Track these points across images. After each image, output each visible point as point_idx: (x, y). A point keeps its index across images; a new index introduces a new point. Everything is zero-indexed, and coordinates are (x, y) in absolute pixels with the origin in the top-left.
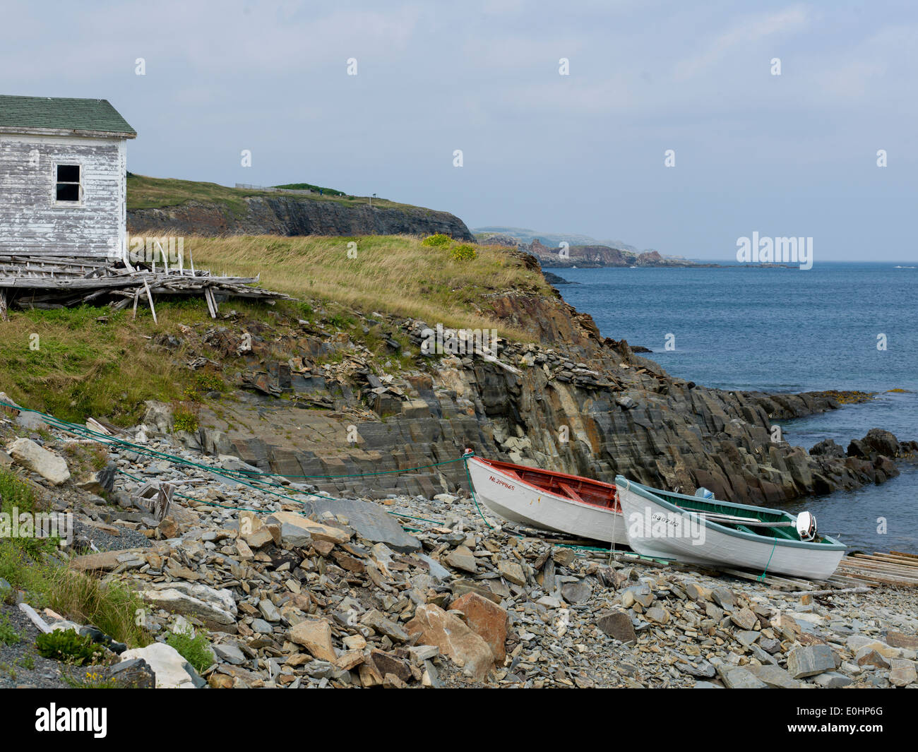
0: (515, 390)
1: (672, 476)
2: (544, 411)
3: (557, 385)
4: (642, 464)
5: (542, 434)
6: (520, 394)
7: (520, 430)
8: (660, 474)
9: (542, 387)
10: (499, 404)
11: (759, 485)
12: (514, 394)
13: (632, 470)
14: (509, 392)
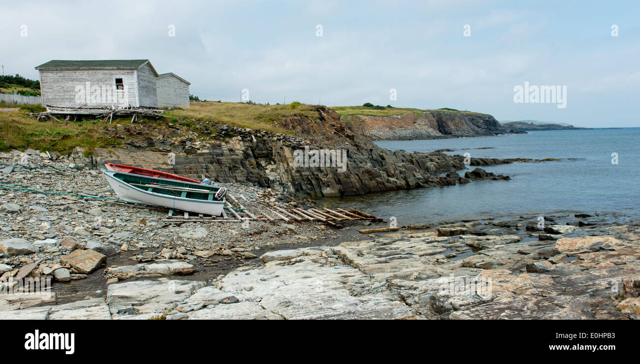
0: (270, 149)
1: (326, 179)
2: (280, 156)
3: (284, 147)
4: (314, 175)
5: (279, 164)
6: (272, 150)
7: (272, 162)
8: (320, 179)
9: (279, 148)
10: (264, 153)
11: (384, 185)
12: (269, 150)
13: (309, 177)
14: (267, 149)
